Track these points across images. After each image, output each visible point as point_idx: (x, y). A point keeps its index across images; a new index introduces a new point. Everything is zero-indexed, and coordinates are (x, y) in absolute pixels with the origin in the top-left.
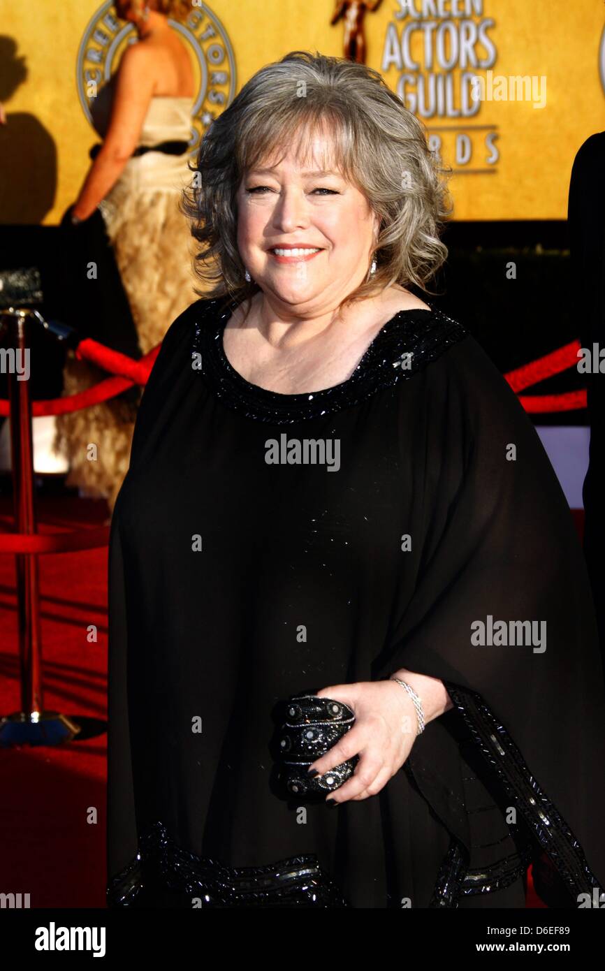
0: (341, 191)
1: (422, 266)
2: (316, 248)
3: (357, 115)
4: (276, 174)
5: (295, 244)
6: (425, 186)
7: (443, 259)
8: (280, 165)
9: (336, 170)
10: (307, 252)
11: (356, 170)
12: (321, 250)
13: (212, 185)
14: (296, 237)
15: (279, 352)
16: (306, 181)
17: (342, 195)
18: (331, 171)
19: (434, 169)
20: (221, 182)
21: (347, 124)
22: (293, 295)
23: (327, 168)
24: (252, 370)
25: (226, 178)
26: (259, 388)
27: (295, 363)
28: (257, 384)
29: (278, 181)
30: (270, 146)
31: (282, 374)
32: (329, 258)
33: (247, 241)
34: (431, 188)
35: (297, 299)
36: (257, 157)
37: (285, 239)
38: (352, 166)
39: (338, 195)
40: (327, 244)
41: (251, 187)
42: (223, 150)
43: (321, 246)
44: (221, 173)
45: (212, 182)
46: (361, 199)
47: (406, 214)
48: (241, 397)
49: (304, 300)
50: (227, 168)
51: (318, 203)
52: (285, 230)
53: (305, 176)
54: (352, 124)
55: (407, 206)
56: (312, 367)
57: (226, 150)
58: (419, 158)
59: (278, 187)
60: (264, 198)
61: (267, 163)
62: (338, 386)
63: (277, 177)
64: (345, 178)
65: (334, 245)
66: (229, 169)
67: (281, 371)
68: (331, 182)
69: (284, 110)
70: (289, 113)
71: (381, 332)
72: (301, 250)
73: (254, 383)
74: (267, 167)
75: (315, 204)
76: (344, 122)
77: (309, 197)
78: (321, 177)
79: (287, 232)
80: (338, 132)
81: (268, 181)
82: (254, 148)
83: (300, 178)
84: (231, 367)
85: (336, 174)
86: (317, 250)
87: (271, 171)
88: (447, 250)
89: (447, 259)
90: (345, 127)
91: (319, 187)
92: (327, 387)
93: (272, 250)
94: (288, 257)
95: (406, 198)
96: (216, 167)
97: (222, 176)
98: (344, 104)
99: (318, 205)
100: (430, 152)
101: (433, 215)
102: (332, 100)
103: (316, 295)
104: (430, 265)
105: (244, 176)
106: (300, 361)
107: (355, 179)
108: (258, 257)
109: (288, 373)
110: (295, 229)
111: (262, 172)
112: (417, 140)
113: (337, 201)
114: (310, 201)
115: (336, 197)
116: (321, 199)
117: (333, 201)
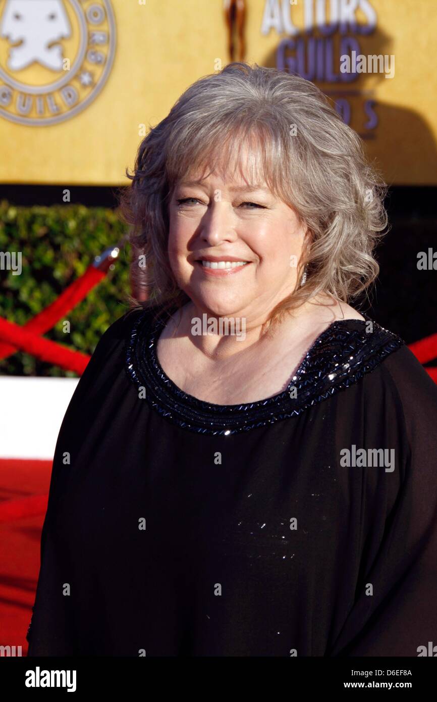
0: (269, 206)
1: (354, 279)
2: (244, 261)
4: (204, 186)
5: (223, 257)
6: (356, 202)
7: (375, 275)
8: (208, 178)
9: (265, 185)
10: (234, 265)
11: (285, 184)
12: (248, 263)
14: (223, 250)
15: (212, 362)
16: (234, 195)
17: (270, 209)
18: (259, 186)
22: (219, 307)
23: (255, 183)
24: (186, 379)
26: (194, 399)
27: (229, 374)
28: (192, 394)
29: (207, 194)
30: (200, 159)
31: (216, 385)
32: (256, 271)
33: (176, 252)
35: (222, 311)
36: (186, 170)
37: (212, 252)
38: (281, 180)
39: (265, 209)
40: (254, 258)
41: (182, 197)
43: (249, 260)
46: (291, 214)
47: (336, 229)
48: (176, 406)
49: (230, 313)
51: (246, 216)
52: (212, 244)
53: (233, 190)
54: (281, 140)
55: (338, 219)
56: (245, 378)
58: (350, 173)
59: (207, 199)
60: (192, 210)
61: (196, 175)
62: (274, 397)
63: (205, 189)
64: (273, 193)
65: (261, 259)
67: (214, 382)
68: (260, 196)
69: (214, 124)
70: (219, 127)
71: (316, 342)
72: (228, 263)
73: (189, 393)
74: (196, 179)
75: (243, 218)
77: (237, 210)
78: (248, 192)
79: (214, 246)
80: (268, 147)
81: (197, 193)
83: (228, 192)
84: (165, 375)
85: (264, 189)
86: (245, 263)
87: (199, 183)
88: (377, 266)
89: (378, 276)
90: (274, 143)
91: (246, 201)
92: (262, 398)
93: (199, 262)
94: (215, 270)
95: (337, 213)
98: (275, 118)
99: (246, 219)
102: (263, 115)
103: (243, 308)
104: (362, 279)
106: (233, 372)
107: (283, 194)
108: (187, 268)
109: (222, 384)
110: (222, 242)
111: (191, 184)
112: (350, 156)
113: (265, 215)
114: (238, 215)
115: (263, 212)
116: (248, 213)
117: (260, 215)
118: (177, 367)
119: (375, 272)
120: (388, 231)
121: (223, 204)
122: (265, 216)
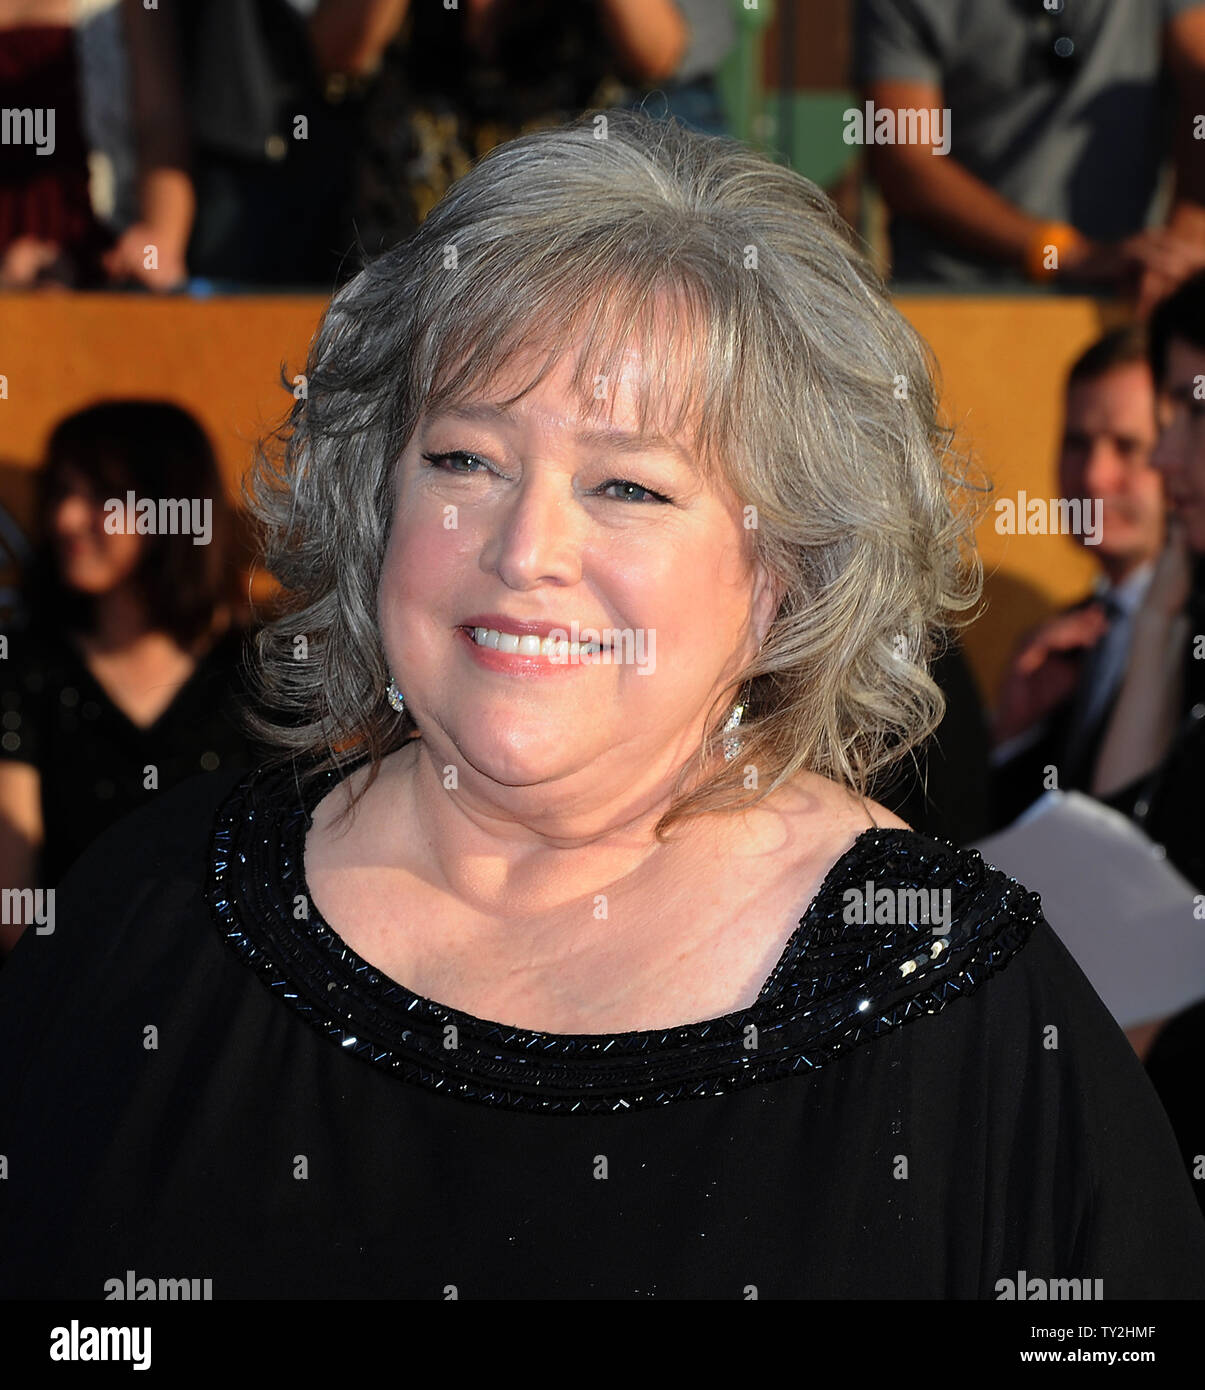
0: (679, 498)
3: (753, 295)
4: (509, 423)
5: (535, 623)
6: (913, 515)
7: (928, 728)
9: (678, 437)
13: (335, 435)
14: (537, 604)
17: (683, 507)
18: (661, 440)
19: (943, 480)
20: (360, 429)
21: (724, 315)
22: (507, 758)
23: (650, 429)
25: (376, 418)
29: (512, 445)
30: (502, 346)
32: (621, 674)
34: (928, 521)
35: (519, 773)
37: (511, 606)
39: (668, 506)
41: (438, 450)
42: (378, 344)
44: (363, 403)
45: (335, 428)
50: (381, 392)
51: (612, 519)
53: (586, 439)
54: (737, 320)
57: (386, 347)
59: (509, 462)
60: (466, 488)
63: (510, 431)
66: (386, 395)
68: (657, 467)
74: (488, 402)
75: (604, 523)
76: (716, 312)
77: (589, 500)
78: (628, 451)
81: (485, 440)
82: (459, 347)
83: (571, 445)
87: (498, 415)
88: (943, 705)
89: (938, 731)
91: (620, 476)
93: (468, 628)
94: (511, 655)
96: (354, 390)
97: (365, 415)
98: (723, 264)
99: (612, 526)
100: (940, 429)
101: (922, 599)
102: (691, 248)
103: (571, 770)
105: (423, 419)
110: (538, 581)
111: (469, 414)
113: (666, 522)
114: (592, 513)
115: (664, 512)
116: (622, 512)
117: (653, 522)
118: (384, 931)
119: (931, 722)
120: (977, 616)
121: (554, 480)
122: (667, 526)
